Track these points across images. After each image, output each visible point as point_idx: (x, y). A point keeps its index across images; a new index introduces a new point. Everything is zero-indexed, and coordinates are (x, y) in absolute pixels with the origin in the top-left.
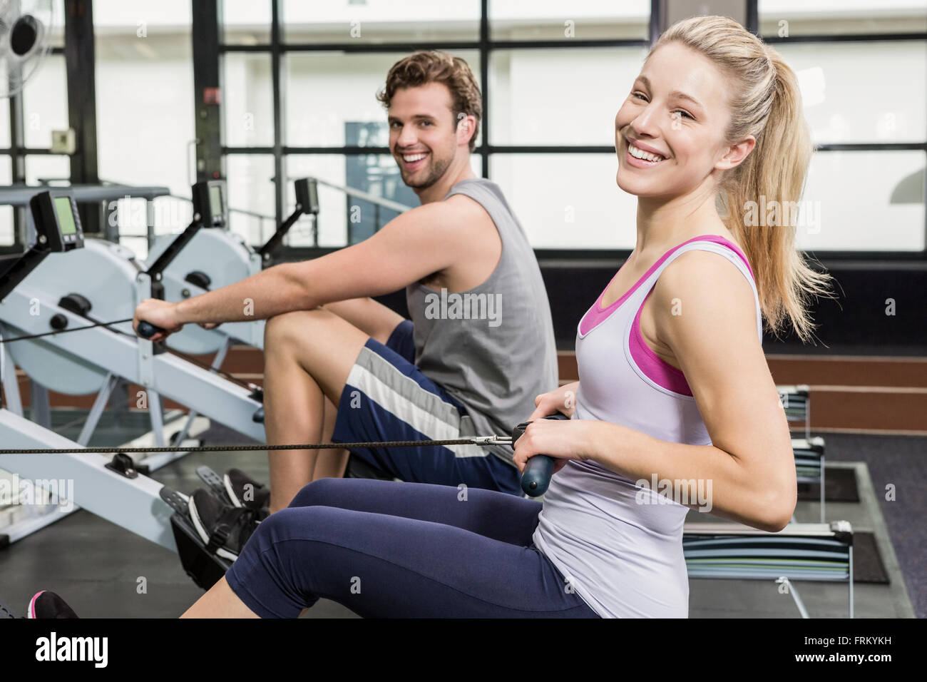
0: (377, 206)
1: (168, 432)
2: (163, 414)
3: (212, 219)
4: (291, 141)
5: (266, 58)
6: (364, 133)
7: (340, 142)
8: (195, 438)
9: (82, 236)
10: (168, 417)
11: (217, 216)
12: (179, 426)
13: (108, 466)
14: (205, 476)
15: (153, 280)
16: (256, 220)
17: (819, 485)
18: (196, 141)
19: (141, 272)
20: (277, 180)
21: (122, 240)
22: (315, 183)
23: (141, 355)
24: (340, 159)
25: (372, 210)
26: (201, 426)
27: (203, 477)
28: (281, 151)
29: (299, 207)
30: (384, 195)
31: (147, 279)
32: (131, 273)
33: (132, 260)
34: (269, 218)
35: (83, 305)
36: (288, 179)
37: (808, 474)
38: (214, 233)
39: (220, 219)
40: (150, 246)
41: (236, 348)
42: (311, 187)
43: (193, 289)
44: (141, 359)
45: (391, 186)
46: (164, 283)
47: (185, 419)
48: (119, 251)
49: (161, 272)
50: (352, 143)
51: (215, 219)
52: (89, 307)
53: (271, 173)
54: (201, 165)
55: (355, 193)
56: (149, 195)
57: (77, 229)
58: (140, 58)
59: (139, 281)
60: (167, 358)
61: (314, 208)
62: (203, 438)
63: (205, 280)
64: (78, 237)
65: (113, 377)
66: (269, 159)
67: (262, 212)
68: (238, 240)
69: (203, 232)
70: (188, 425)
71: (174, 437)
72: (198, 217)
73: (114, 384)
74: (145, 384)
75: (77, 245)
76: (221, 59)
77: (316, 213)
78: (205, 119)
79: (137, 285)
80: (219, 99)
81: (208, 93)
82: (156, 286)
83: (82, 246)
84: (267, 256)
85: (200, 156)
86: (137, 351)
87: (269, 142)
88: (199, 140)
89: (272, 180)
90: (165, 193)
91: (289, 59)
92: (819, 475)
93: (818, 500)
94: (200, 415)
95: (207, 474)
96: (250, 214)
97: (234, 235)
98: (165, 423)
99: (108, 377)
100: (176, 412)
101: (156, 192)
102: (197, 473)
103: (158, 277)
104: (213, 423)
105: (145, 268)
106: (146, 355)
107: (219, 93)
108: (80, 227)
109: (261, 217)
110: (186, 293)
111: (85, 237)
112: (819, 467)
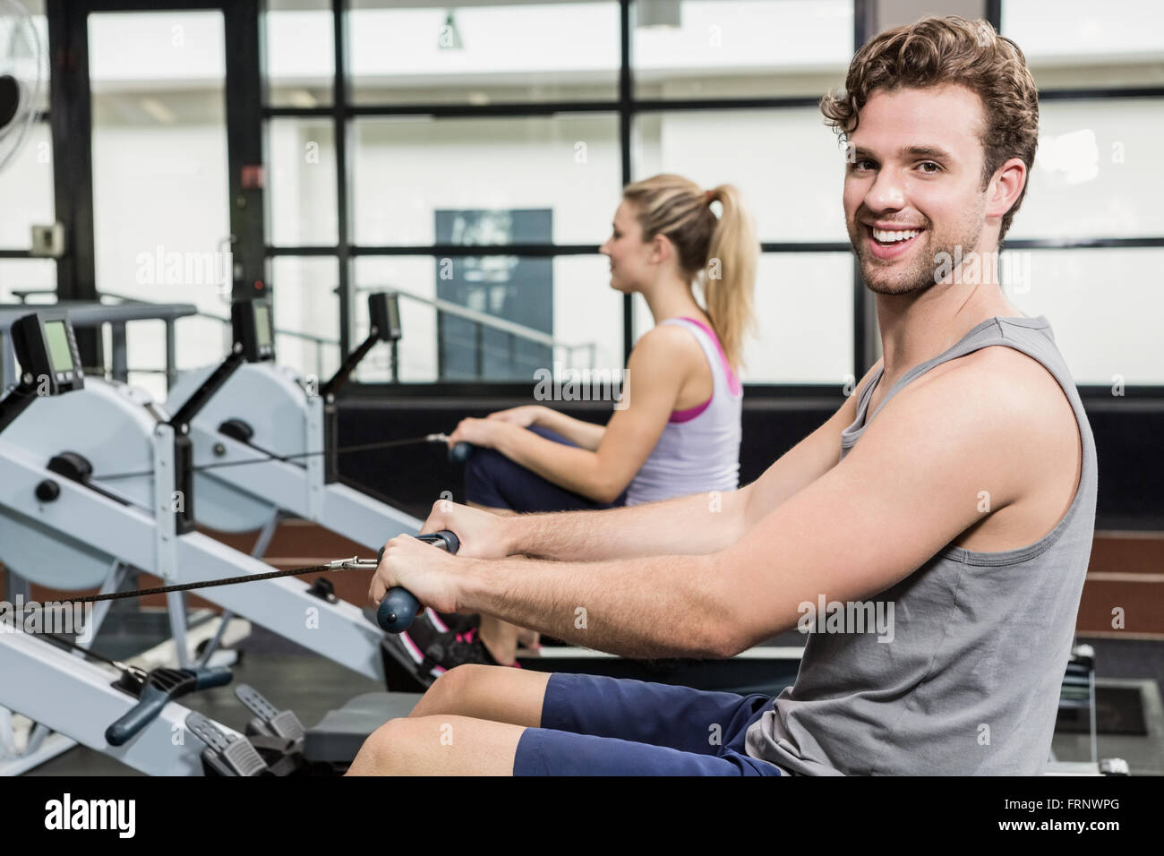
0: (479, 325)
1: (193, 640)
2: (187, 615)
3: (259, 351)
4: (361, 238)
5: (327, 125)
6: (459, 225)
7: (428, 239)
8: (231, 647)
9: (80, 374)
10: (193, 619)
11: (265, 346)
12: (209, 631)
13: (115, 685)
14: (248, 699)
15: (178, 433)
16: (312, 346)
17: (1087, 711)
18: (231, 239)
19: (160, 422)
20: (343, 291)
21: (132, 377)
22: (395, 297)
23: (159, 535)
24: (428, 262)
25: (473, 329)
26: (237, 631)
27: (245, 701)
28: (346, 252)
29: (375, 331)
30: (488, 310)
31: (169, 432)
32: (148, 424)
33: (148, 406)
34: (329, 342)
35: (80, 467)
36: (358, 290)
37: (1072, 696)
38: (261, 368)
39: (268, 350)
40: (169, 386)
41: (289, 522)
42: (390, 303)
43: (229, 443)
44: (160, 542)
45: (498, 296)
46: (192, 437)
47: (217, 622)
48: (131, 393)
49: (187, 422)
50: (444, 240)
51: (263, 351)
52: (90, 469)
53: (333, 280)
54: (238, 271)
55: (449, 307)
56: (169, 316)
57: (74, 364)
58: (152, 123)
59: (158, 434)
60: (195, 540)
61: (394, 332)
62: (241, 649)
63: (246, 431)
64: (76, 375)
65: (121, 566)
66: (331, 263)
67: (321, 334)
68: (291, 376)
69: (246, 368)
70: (222, 630)
71: (203, 648)
72: (239, 347)
73: (123, 575)
74: (165, 574)
75: (74, 386)
76: (265, 126)
77: (396, 339)
78: (243, 209)
79: (154, 440)
80: (263, 181)
81: (247, 174)
82: (181, 441)
83: (81, 386)
84: (331, 398)
85: (237, 260)
86: (154, 531)
87: (332, 240)
88: (235, 239)
89: (335, 291)
90: (190, 311)
91: (357, 127)
92: (1087, 697)
93: (1087, 732)
94: (237, 617)
95: (249, 696)
96: (304, 337)
97: (285, 370)
98: (190, 627)
99: (115, 566)
100: (204, 613)
101: (178, 311)
102: (236, 696)
103: (184, 428)
104: (255, 627)
105: (167, 418)
106: (167, 535)
107: (263, 173)
108: (79, 362)
109: (319, 342)
110: (220, 449)
111: (86, 374)
112: (1087, 686)
